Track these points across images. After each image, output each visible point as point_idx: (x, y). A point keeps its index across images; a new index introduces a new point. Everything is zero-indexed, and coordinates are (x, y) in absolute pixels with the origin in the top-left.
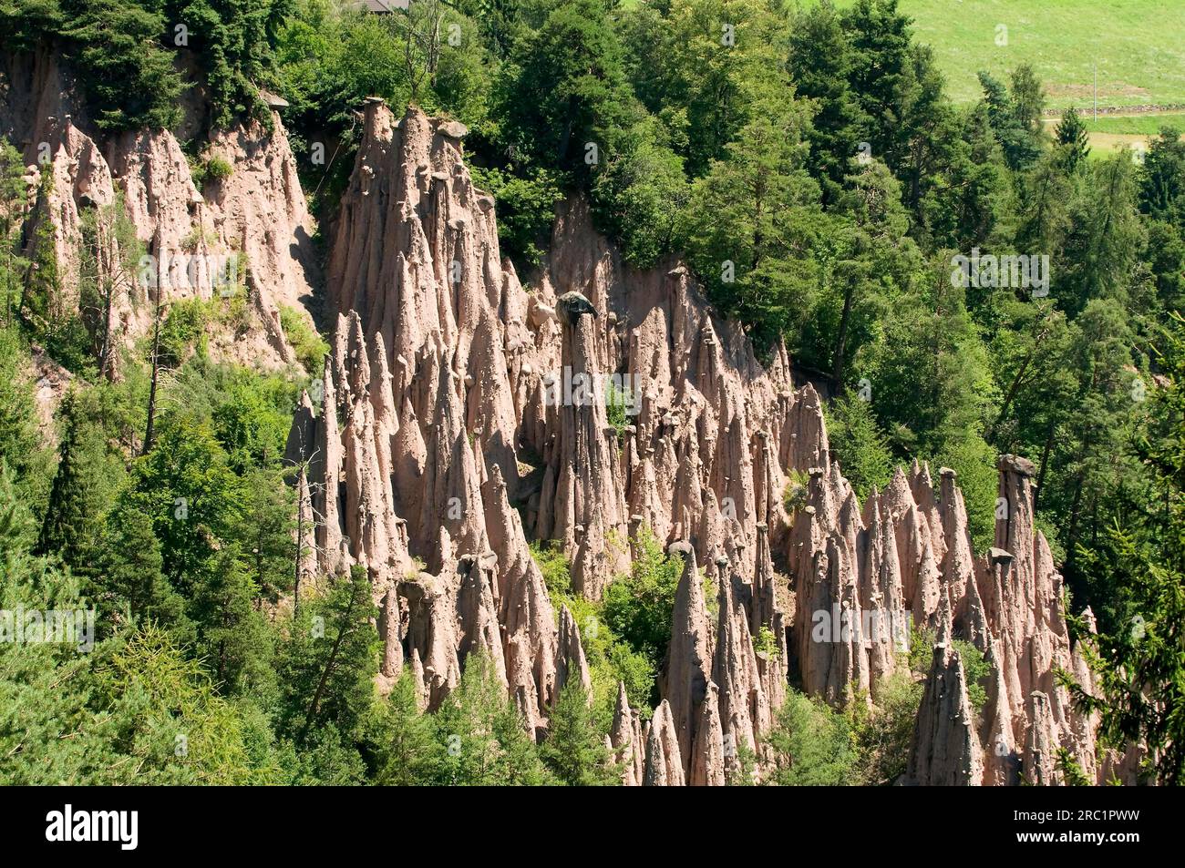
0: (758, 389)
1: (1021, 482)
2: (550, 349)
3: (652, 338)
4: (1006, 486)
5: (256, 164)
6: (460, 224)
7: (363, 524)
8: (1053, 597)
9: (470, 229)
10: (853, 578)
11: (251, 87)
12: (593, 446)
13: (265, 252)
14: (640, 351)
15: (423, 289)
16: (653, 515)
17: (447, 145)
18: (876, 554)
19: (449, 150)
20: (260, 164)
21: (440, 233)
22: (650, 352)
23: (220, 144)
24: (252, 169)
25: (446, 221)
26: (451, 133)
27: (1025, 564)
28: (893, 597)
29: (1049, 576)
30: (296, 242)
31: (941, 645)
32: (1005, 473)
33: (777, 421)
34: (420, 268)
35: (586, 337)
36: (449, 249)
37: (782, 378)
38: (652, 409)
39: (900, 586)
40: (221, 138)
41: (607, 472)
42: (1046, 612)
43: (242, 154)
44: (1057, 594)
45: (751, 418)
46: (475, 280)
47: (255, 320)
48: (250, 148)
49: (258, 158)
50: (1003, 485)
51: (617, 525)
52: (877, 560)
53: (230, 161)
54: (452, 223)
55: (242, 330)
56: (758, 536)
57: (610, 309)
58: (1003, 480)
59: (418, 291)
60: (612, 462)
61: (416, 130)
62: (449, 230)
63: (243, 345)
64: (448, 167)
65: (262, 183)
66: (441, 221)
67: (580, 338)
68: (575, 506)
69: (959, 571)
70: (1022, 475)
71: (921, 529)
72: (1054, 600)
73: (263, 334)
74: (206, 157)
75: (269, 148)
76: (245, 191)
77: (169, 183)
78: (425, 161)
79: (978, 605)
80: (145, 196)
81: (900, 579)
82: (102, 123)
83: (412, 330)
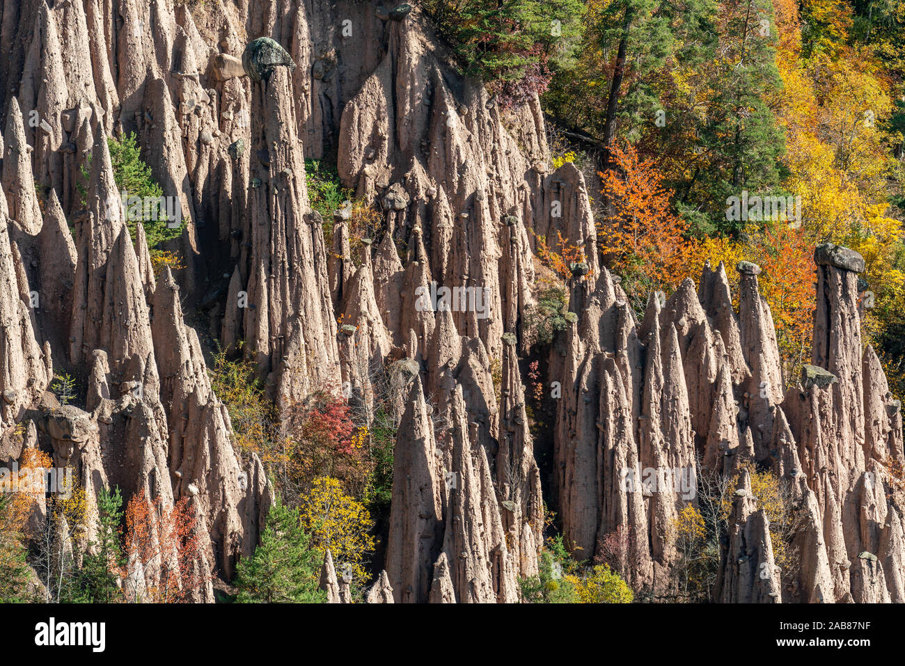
4: (826, 284)
8: (888, 427)
10: (627, 403)
12: (292, 239)
18: (657, 374)
27: (851, 386)
29: (882, 399)
31: (740, 492)
32: (824, 267)
35: (281, 96)
37: (536, 146)
39: (688, 414)
41: (310, 272)
42: (880, 447)
44: (893, 423)
50: (821, 284)
52: (658, 381)
56: (505, 351)
58: (821, 276)
60: (316, 257)
67: (274, 98)
68: (269, 314)
70: (844, 270)
79: (788, 439)
81: (687, 406)
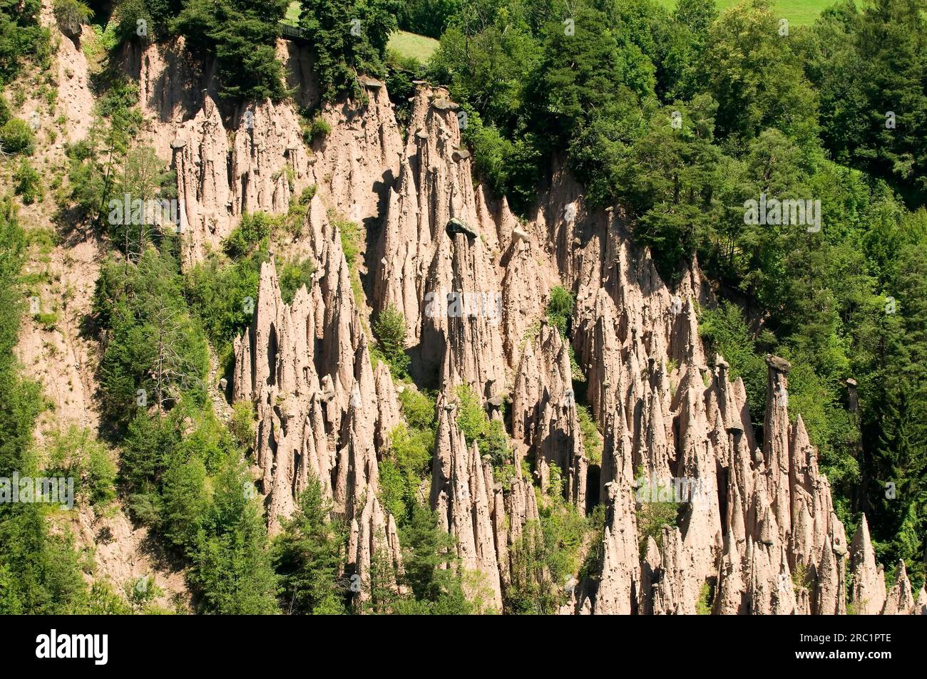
0: (657, 298)
1: (777, 376)
2: (517, 260)
3: (591, 257)
5: (354, 125)
6: (435, 169)
7: (277, 366)
8: (805, 465)
9: (442, 174)
11: (352, 73)
13: (347, 185)
14: (583, 265)
15: (405, 213)
16: (527, 380)
17: (436, 115)
18: (644, 419)
19: (436, 118)
20: (358, 126)
21: (423, 175)
22: (589, 267)
23: (327, 111)
24: (351, 129)
25: (427, 167)
26: (437, 106)
27: (779, 439)
28: (654, 451)
29: (802, 449)
30: (382, 180)
33: (670, 321)
34: (404, 198)
36: (429, 186)
38: (579, 307)
40: (328, 107)
42: (800, 477)
43: (344, 118)
44: (808, 463)
45: (647, 318)
46: (443, 209)
47: (305, 230)
48: (350, 116)
49: (356, 122)
51: (473, 382)
53: (335, 122)
54: (430, 169)
55: (298, 235)
57: (575, 234)
59: (402, 215)
61: (419, 104)
62: (428, 173)
63: (295, 246)
64: (434, 130)
65: (357, 138)
66: (423, 167)
69: (718, 438)
71: (695, 405)
72: (806, 468)
73: (309, 239)
74: (317, 119)
75: (366, 114)
76: (343, 142)
77: (268, 136)
78: (421, 125)
80: (249, 143)
82: (222, 94)
83: (392, 241)
